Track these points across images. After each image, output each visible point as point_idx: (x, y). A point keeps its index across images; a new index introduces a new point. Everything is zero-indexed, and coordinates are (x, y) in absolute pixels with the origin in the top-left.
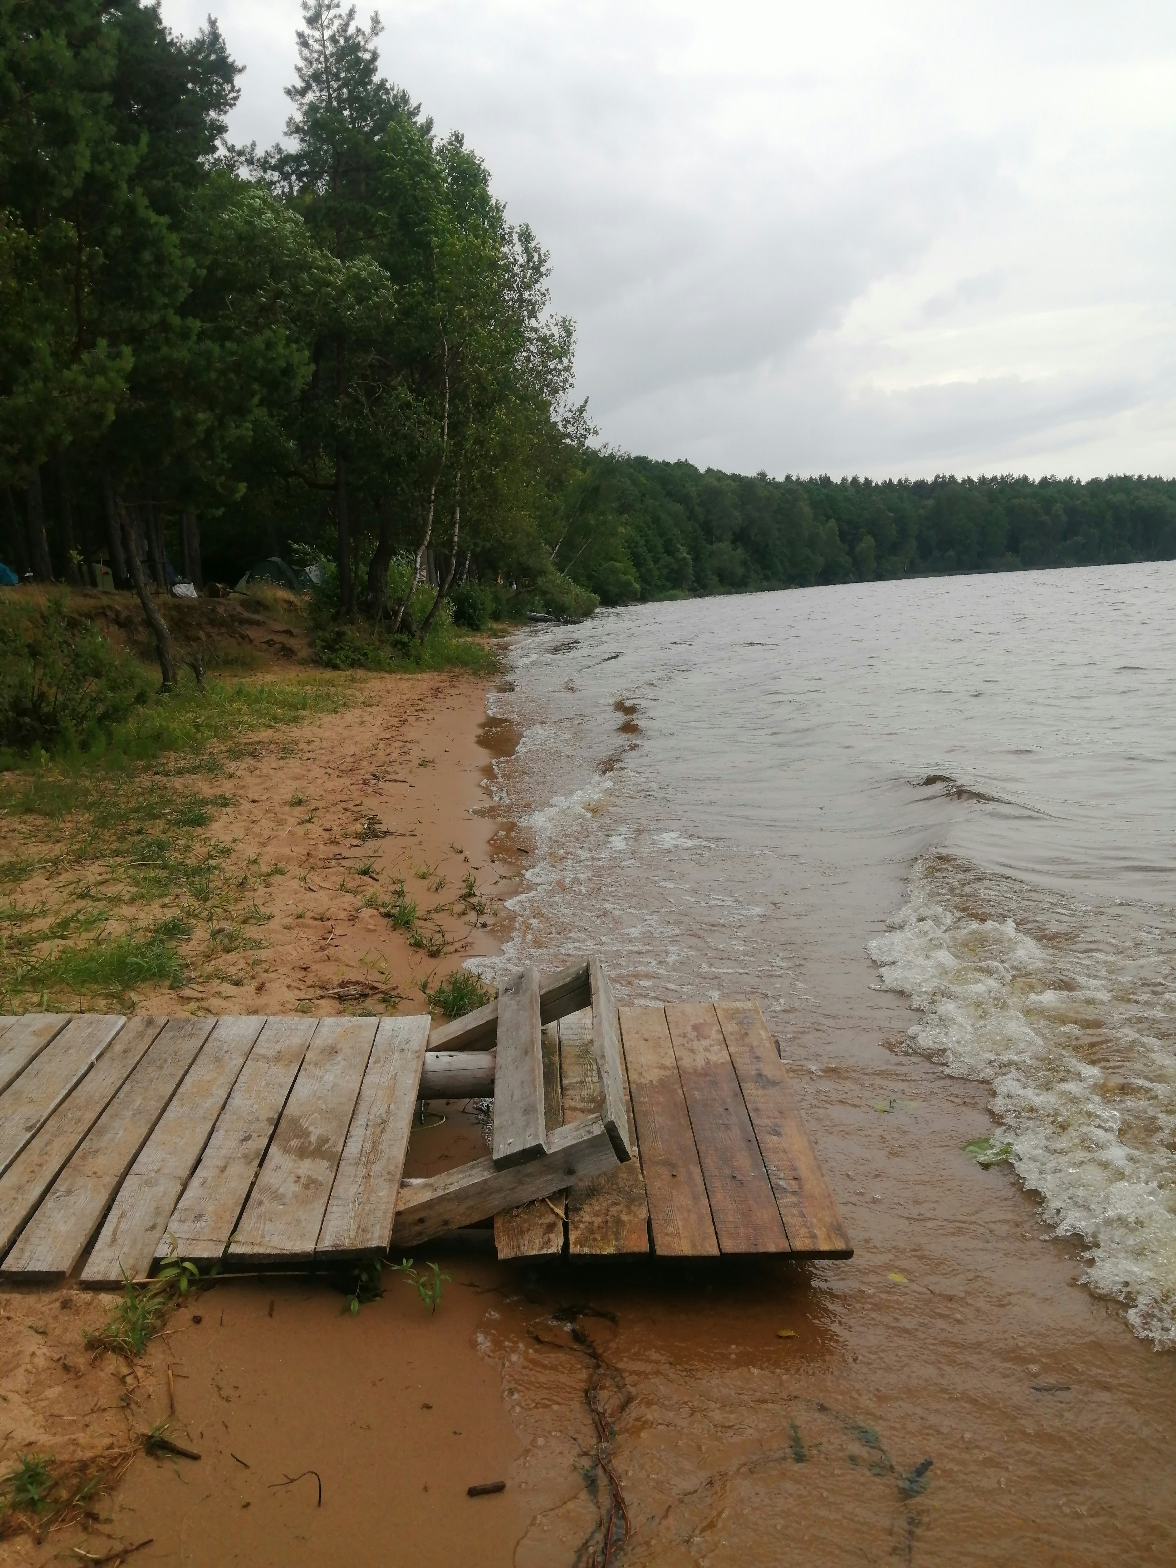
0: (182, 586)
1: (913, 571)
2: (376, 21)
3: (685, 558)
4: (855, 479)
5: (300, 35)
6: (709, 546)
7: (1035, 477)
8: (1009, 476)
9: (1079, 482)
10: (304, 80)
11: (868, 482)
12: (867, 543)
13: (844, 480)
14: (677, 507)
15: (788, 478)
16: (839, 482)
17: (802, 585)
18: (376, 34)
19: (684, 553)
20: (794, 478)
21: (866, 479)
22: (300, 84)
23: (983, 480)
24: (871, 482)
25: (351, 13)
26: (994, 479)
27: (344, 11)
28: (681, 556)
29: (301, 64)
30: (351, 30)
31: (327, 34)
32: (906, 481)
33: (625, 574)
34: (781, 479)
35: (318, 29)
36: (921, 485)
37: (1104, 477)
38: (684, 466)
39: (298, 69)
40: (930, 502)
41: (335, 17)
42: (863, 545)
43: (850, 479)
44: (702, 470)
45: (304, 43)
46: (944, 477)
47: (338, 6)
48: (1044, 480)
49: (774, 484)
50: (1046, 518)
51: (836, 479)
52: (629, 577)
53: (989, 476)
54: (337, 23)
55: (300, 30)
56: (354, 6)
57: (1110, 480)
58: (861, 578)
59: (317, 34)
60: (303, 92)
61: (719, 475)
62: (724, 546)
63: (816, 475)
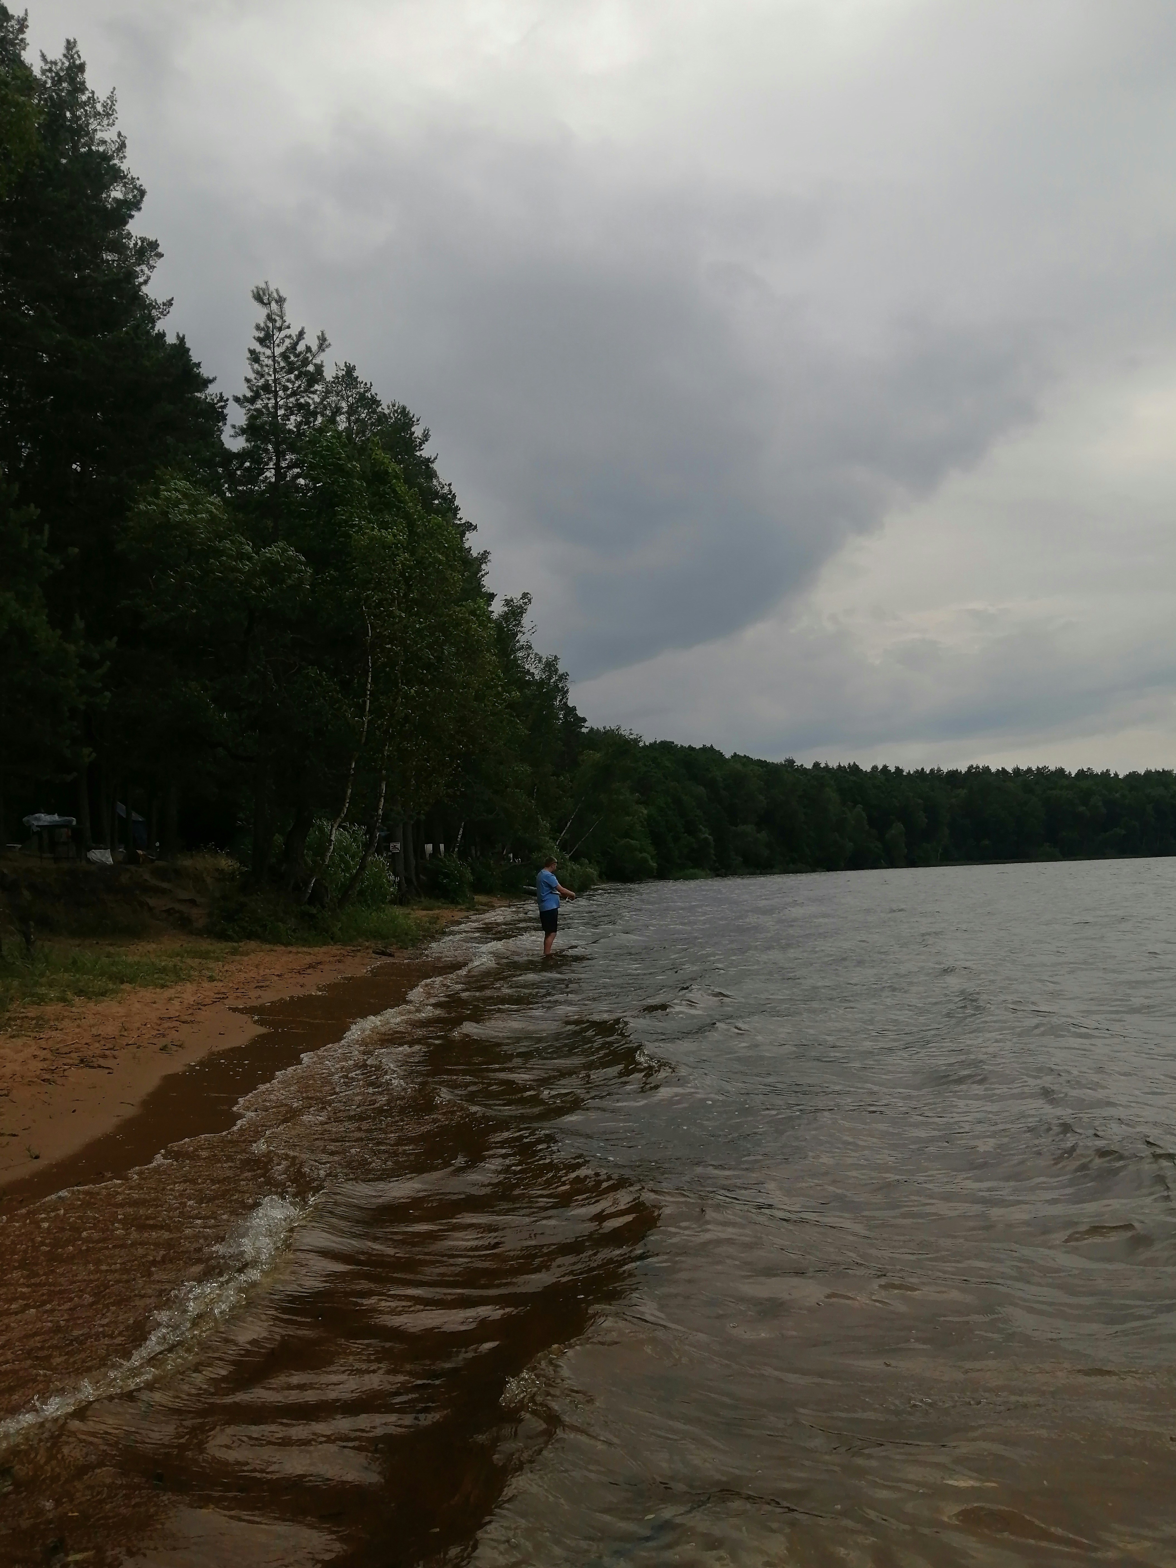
0: (97, 851)
1: (947, 858)
2: (322, 339)
3: (706, 838)
4: (885, 767)
5: (252, 352)
6: (734, 828)
7: (1072, 769)
8: (1045, 768)
9: (1116, 775)
10: (252, 391)
11: (899, 770)
12: (897, 828)
13: (875, 768)
14: (701, 790)
15: (816, 765)
16: (869, 770)
17: (829, 869)
18: (323, 350)
19: (706, 834)
20: (822, 766)
21: (897, 768)
22: (249, 394)
23: (1017, 771)
24: (902, 771)
25: (301, 334)
26: (1029, 770)
27: (294, 332)
28: (703, 836)
29: (252, 376)
30: (301, 347)
31: (278, 351)
32: (939, 770)
33: (641, 851)
34: (809, 766)
35: (268, 347)
36: (953, 775)
37: (1142, 771)
38: (709, 751)
39: (248, 380)
40: (963, 792)
41: (286, 337)
42: (893, 832)
43: (880, 767)
44: (728, 756)
45: (255, 357)
46: (978, 767)
47: (289, 327)
48: (1081, 773)
49: (802, 770)
50: (1082, 809)
51: (866, 767)
52: (645, 855)
53: (1024, 768)
54: (288, 342)
55: (252, 348)
56: (303, 329)
57: (1148, 773)
58: (892, 864)
59: (268, 352)
60: (252, 401)
61: (746, 761)
62: (749, 828)
63: (844, 763)
